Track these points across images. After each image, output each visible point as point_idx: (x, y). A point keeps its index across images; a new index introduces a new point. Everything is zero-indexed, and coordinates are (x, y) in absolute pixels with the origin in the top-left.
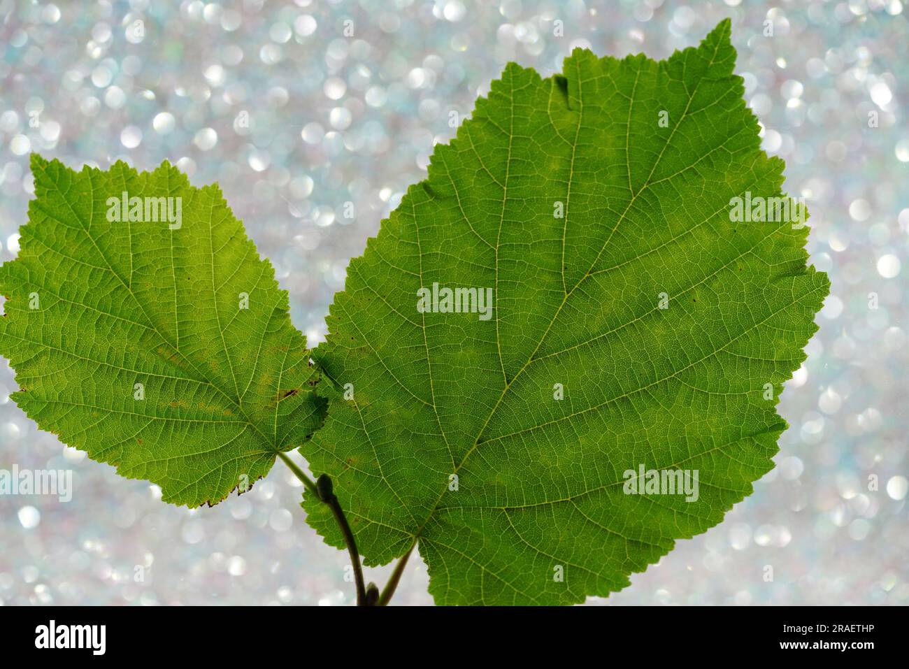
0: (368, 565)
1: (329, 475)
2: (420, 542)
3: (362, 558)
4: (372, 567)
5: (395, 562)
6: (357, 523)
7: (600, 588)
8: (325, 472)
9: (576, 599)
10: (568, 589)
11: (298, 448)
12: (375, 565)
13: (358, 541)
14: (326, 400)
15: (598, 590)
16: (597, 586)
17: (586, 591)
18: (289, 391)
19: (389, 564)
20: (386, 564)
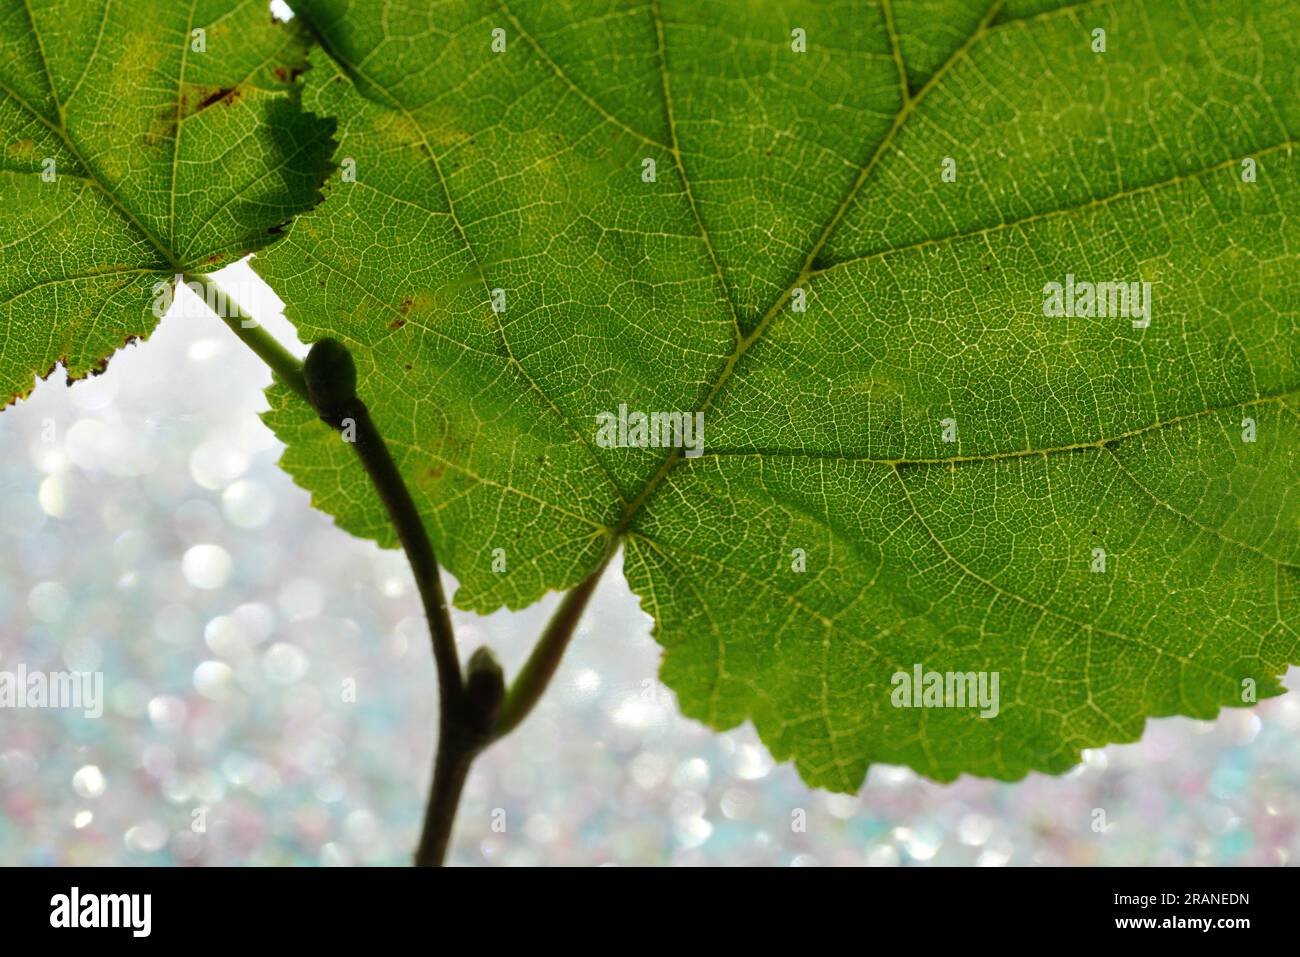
0: (467, 608)
1: (347, 340)
2: (628, 550)
3: (449, 584)
4: (479, 613)
5: (553, 601)
6: (436, 481)
7: (1191, 696)
8: (331, 332)
9: (1115, 729)
10: (1089, 702)
11: (248, 258)
12: (490, 610)
13: (438, 533)
14: (331, 124)
15: (1185, 701)
16: (1182, 692)
17: (1144, 706)
18: (214, 90)
19: (534, 606)
20: (524, 606)
